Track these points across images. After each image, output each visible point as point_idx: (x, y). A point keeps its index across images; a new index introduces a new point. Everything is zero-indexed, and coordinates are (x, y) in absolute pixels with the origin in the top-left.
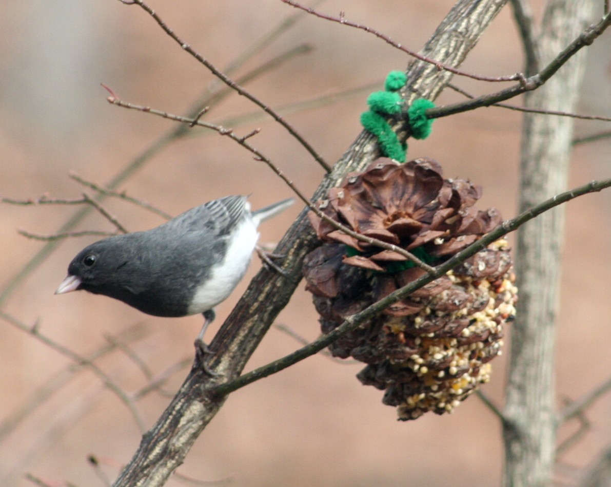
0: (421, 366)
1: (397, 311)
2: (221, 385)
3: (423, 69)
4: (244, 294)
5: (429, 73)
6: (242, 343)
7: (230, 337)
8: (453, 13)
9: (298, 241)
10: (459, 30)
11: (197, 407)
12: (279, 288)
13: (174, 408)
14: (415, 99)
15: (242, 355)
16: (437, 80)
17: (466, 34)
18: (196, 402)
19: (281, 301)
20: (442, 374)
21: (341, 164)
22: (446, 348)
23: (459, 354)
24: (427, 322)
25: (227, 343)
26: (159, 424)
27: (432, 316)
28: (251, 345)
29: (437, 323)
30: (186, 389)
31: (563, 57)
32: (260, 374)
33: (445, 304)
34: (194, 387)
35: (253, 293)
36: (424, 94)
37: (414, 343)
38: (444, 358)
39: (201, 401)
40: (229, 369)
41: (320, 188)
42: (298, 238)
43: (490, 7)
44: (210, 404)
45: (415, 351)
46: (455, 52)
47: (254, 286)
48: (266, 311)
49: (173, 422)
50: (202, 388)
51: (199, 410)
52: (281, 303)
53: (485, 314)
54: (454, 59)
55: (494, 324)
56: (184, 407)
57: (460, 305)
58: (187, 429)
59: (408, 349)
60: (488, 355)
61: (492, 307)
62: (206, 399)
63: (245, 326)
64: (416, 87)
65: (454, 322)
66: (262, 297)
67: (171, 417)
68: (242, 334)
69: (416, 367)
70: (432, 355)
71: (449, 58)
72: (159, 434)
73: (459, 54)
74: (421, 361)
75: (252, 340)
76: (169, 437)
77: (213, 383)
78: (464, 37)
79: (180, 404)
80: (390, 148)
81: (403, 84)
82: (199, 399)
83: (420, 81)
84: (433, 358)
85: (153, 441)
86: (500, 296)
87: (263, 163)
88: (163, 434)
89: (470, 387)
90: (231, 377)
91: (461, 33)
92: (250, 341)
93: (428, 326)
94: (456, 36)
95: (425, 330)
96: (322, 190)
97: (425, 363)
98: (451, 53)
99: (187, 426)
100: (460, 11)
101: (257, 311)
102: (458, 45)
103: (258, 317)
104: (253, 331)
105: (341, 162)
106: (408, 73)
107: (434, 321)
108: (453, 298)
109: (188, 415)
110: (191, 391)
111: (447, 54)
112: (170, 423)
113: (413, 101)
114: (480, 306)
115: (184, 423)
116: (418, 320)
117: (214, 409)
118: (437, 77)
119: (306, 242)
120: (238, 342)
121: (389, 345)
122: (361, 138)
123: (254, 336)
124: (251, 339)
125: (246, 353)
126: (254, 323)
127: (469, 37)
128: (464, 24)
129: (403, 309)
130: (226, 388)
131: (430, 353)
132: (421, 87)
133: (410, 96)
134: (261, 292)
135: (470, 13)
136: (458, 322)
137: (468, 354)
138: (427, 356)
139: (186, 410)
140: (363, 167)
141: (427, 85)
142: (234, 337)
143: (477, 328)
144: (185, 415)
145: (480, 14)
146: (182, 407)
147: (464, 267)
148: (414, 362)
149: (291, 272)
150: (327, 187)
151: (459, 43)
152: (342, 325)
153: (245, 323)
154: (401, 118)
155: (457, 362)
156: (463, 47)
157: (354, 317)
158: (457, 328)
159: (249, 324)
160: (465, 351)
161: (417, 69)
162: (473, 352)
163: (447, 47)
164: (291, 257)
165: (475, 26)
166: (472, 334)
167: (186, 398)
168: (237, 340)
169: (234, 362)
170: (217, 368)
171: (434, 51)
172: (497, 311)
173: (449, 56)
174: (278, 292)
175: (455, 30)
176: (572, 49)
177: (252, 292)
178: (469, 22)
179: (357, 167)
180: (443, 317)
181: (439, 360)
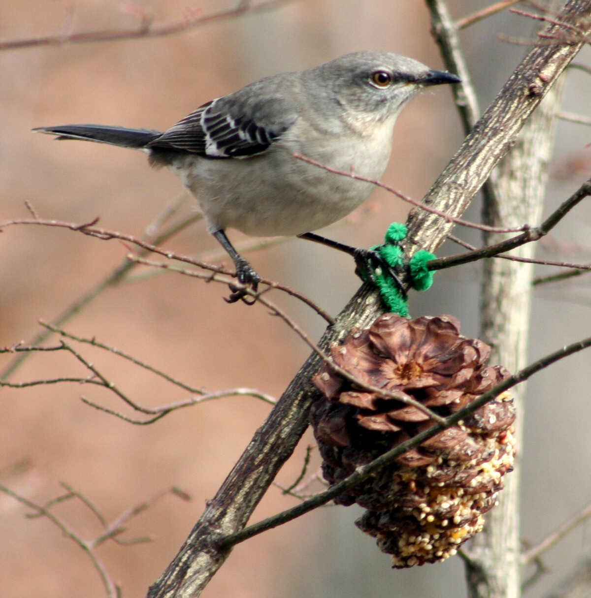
0: (428, 514)
1: (412, 461)
2: (227, 537)
3: (423, 221)
4: (248, 446)
5: (429, 225)
6: (247, 494)
7: (236, 489)
8: (452, 165)
9: (302, 393)
10: (459, 182)
11: (203, 559)
12: (284, 439)
13: (180, 559)
14: (416, 251)
15: (248, 507)
16: (437, 232)
17: (465, 186)
18: (202, 554)
19: (285, 452)
20: (445, 523)
21: (344, 316)
22: (452, 498)
23: (463, 504)
24: (439, 472)
25: (233, 495)
26: (166, 576)
27: (444, 466)
28: (256, 496)
29: (449, 473)
30: (192, 540)
31: (566, 207)
32: (267, 525)
33: (457, 454)
34: (201, 539)
35: (258, 445)
36: (424, 246)
37: (423, 492)
38: (451, 507)
39: (207, 553)
40: (235, 520)
41: (323, 340)
42: (302, 389)
43: (489, 158)
44: (216, 555)
45: (424, 499)
46: (455, 204)
47: (259, 438)
48: (270, 463)
49: (180, 573)
50: (209, 539)
51: (206, 561)
52: (286, 454)
53: (491, 465)
54: (454, 210)
55: (499, 474)
56: (191, 559)
57: (472, 455)
58: (194, 581)
59: (417, 498)
60: (486, 505)
61: (497, 458)
62: (213, 550)
63: (250, 477)
64: (416, 239)
65: (463, 472)
66: (266, 449)
67: (178, 569)
68: (248, 485)
69: (423, 516)
70: (440, 504)
71: (449, 210)
72: (166, 586)
73: (459, 205)
74: (428, 510)
75: (258, 491)
76: (175, 588)
77: (219, 534)
78: (463, 189)
79: (187, 555)
80: (393, 300)
81: (404, 236)
82: (205, 550)
83: (420, 233)
84: (440, 507)
85: (160, 592)
86: (503, 447)
87: (278, 318)
88: (170, 586)
89: (468, 536)
90: (237, 529)
91: (460, 185)
92: (255, 492)
93: (440, 475)
94: (456, 188)
95: (437, 479)
96: (325, 342)
97: (431, 512)
98: (451, 205)
99: (194, 578)
100: (458, 164)
101: (262, 462)
102: (458, 197)
103: (263, 469)
104: (258, 482)
105: (343, 314)
106: (408, 225)
107: (446, 471)
108: (465, 448)
109: (194, 567)
110: (197, 543)
111: (447, 206)
112: (177, 574)
113: (414, 252)
114: (488, 457)
115: (191, 574)
116: (431, 469)
117: (220, 561)
118: (438, 229)
119: (309, 394)
120: (244, 493)
121: (399, 494)
122: (363, 290)
123: (259, 487)
124: (256, 491)
125: (252, 504)
126: (259, 474)
127: (468, 188)
128: (463, 177)
129: (418, 460)
130: (233, 539)
131: (438, 502)
132: (422, 239)
133: (411, 248)
134: (266, 444)
135: (469, 165)
136: (467, 472)
137: (471, 503)
138: (434, 504)
139: (193, 562)
140: (366, 319)
141: (427, 236)
142: (239, 489)
143: (483, 478)
144: (192, 566)
145: (479, 166)
146: (188, 558)
147: (474, 419)
148: (420, 511)
149: (296, 423)
150: (330, 339)
151: (459, 195)
152: (352, 476)
153: (250, 475)
154: (403, 270)
155: (461, 511)
156: (462, 198)
157: (364, 468)
158: (467, 478)
159: (254, 476)
160: (468, 501)
161: (418, 221)
162: (476, 502)
163: (447, 198)
164: (294, 409)
165: (474, 178)
166: (478, 484)
167: (192, 550)
168: (242, 492)
169: (239, 513)
170: (223, 519)
171: (434, 202)
172: (500, 462)
173: (449, 209)
174: (282, 443)
175: (454, 182)
176: (574, 199)
177: (257, 443)
178: (468, 173)
179: (360, 319)
180: (455, 467)
181: (446, 509)
